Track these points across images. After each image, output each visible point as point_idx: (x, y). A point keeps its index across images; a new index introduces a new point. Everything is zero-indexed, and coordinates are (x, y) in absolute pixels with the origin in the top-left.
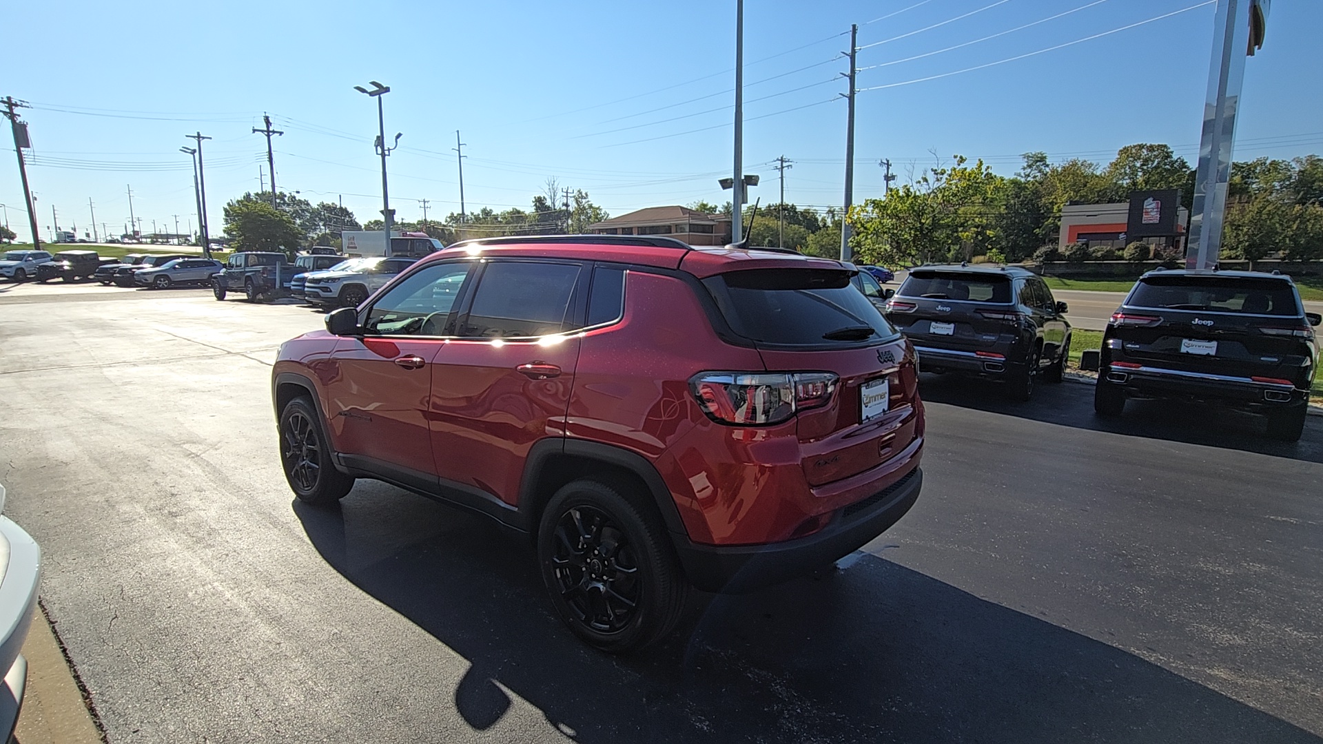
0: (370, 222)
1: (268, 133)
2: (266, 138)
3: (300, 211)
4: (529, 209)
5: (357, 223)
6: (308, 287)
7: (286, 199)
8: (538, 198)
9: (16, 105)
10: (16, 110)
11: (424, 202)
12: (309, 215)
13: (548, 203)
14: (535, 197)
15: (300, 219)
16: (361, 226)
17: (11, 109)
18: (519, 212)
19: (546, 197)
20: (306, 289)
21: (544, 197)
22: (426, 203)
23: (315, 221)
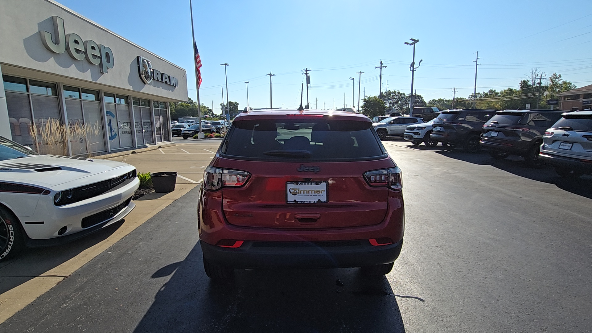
0: (430, 101)
1: (381, 67)
2: (380, 69)
3: (401, 98)
4: (517, 88)
5: (424, 102)
6: (406, 132)
7: (396, 93)
8: (524, 81)
9: (308, 70)
10: (308, 72)
11: (455, 89)
12: (404, 99)
13: (531, 83)
14: (521, 81)
15: (401, 101)
16: (426, 103)
17: (307, 72)
18: (512, 90)
19: (529, 79)
20: (405, 133)
21: (528, 80)
22: (455, 90)
23: (407, 102)
